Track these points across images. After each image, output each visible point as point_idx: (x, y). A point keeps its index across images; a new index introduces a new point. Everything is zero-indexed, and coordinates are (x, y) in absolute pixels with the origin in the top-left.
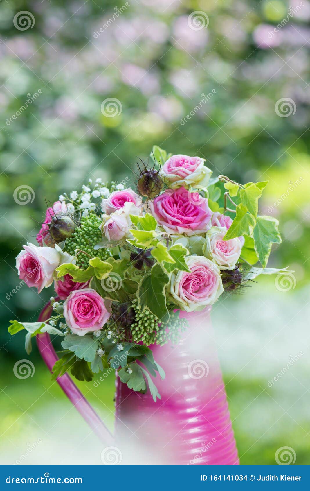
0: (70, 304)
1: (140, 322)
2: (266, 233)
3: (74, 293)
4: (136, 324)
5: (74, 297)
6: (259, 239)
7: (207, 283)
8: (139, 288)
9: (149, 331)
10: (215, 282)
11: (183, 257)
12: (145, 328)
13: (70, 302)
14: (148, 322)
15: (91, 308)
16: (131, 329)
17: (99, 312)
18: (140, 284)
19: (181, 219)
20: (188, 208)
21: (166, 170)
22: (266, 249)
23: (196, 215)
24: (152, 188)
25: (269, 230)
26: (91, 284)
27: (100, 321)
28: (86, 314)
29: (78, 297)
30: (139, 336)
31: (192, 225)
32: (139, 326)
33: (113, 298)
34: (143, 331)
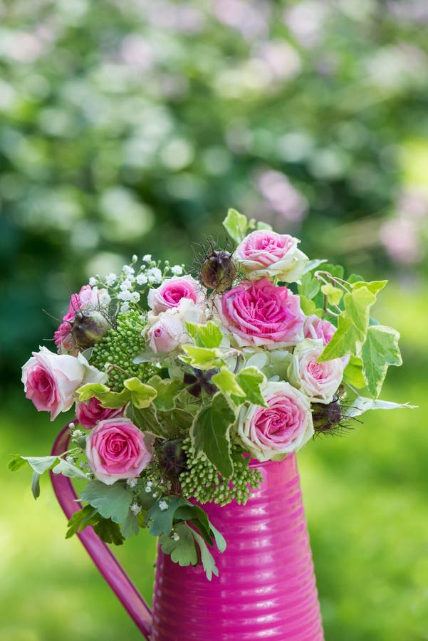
0: (94, 440)
1: (193, 472)
2: (380, 349)
3: (101, 423)
4: (187, 474)
5: (102, 430)
6: (370, 359)
7: (291, 422)
8: (193, 423)
9: (205, 484)
10: (303, 421)
11: (257, 385)
12: (200, 480)
13: (95, 437)
14: (204, 471)
15: (125, 447)
16: (180, 480)
17: (135, 452)
18: (196, 418)
19: (259, 326)
20: (271, 310)
21: (243, 253)
22: (379, 373)
23: (283, 319)
24: (220, 278)
25: (386, 346)
26: (127, 411)
27: (136, 465)
28: (117, 455)
29: (107, 431)
30: (191, 491)
31: (274, 335)
32: (192, 476)
33: (157, 434)
34: (196, 484)
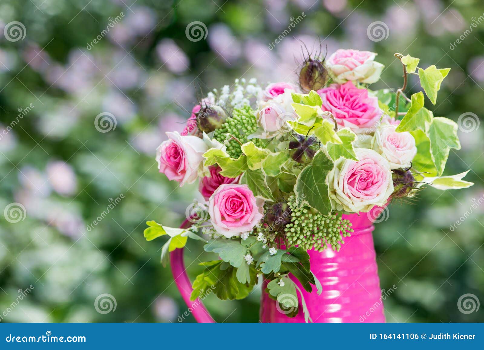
0: (216, 199)
1: (296, 222)
2: (443, 136)
3: (222, 186)
4: (292, 225)
5: (222, 191)
6: (435, 142)
7: (375, 181)
8: (297, 181)
9: (306, 233)
10: (385, 179)
11: (350, 143)
12: (302, 230)
13: (217, 196)
14: (306, 221)
15: (240, 206)
16: (286, 230)
17: (249, 209)
18: (299, 178)
19: (348, 112)
20: (356, 103)
21: (333, 62)
22: (443, 154)
23: (365, 111)
24: (316, 78)
25: (447, 134)
26: (242, 181)
27: (249, 221)
28: (234, 211)
29: (227, 191)
30: (295, 239)
31: (360, 120)
32: (296, 226)
33: (266, 197)
34: (299, 232)
